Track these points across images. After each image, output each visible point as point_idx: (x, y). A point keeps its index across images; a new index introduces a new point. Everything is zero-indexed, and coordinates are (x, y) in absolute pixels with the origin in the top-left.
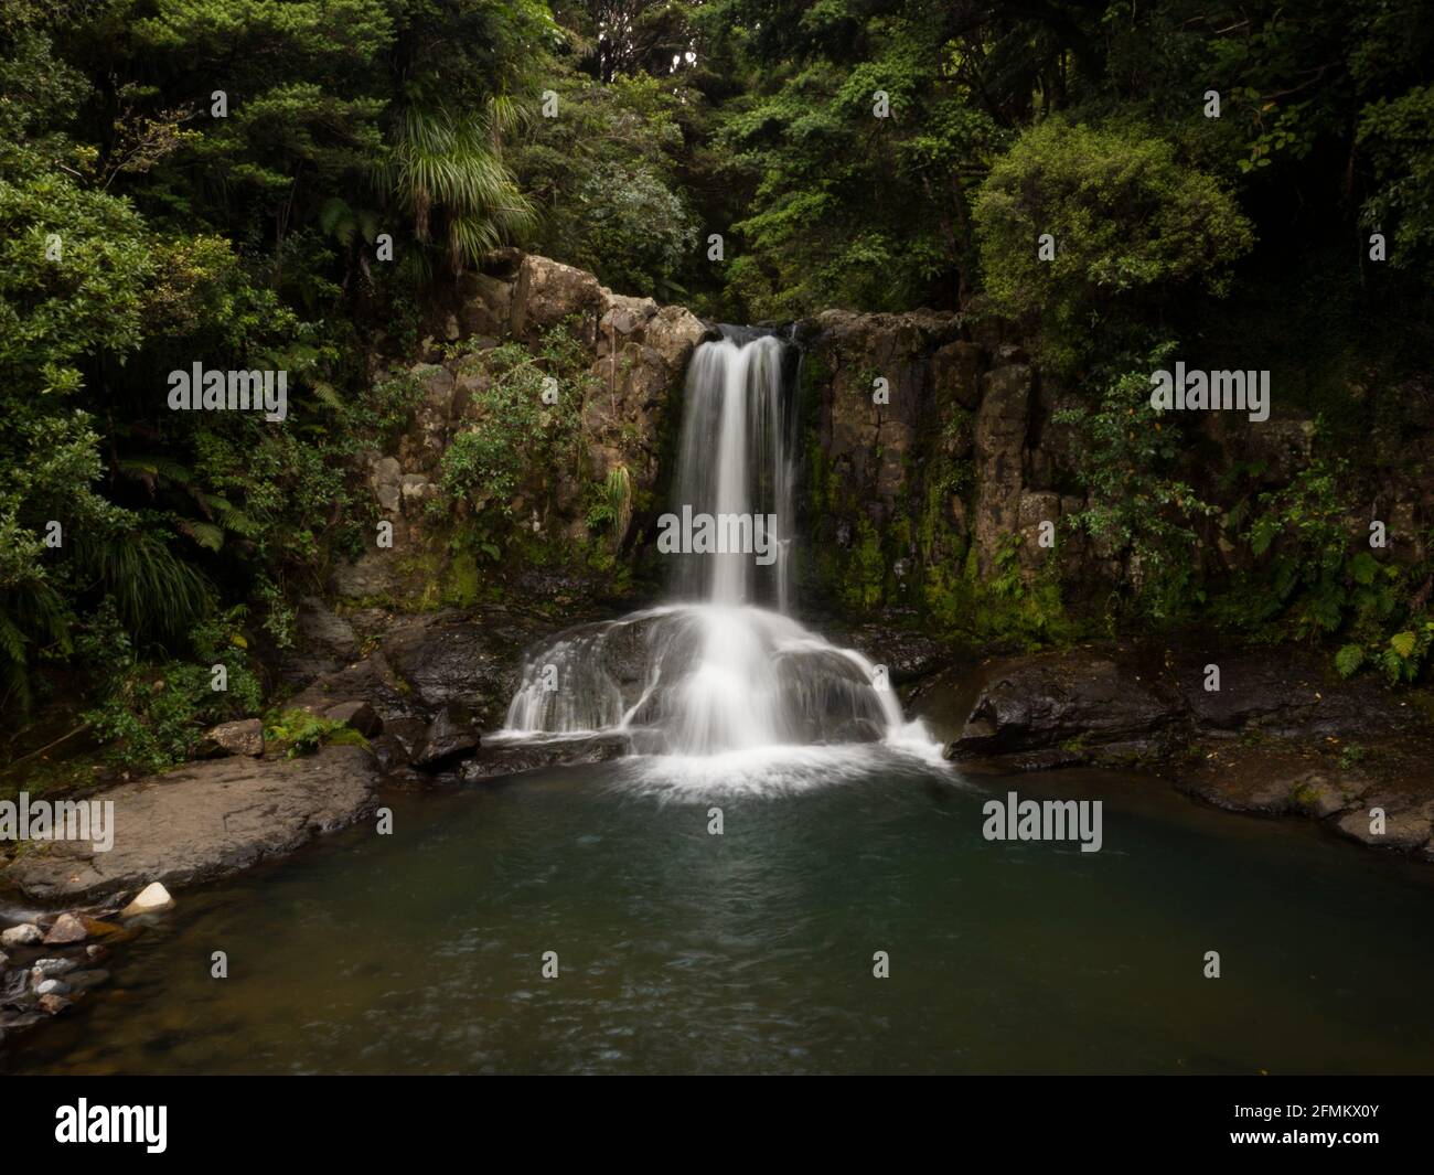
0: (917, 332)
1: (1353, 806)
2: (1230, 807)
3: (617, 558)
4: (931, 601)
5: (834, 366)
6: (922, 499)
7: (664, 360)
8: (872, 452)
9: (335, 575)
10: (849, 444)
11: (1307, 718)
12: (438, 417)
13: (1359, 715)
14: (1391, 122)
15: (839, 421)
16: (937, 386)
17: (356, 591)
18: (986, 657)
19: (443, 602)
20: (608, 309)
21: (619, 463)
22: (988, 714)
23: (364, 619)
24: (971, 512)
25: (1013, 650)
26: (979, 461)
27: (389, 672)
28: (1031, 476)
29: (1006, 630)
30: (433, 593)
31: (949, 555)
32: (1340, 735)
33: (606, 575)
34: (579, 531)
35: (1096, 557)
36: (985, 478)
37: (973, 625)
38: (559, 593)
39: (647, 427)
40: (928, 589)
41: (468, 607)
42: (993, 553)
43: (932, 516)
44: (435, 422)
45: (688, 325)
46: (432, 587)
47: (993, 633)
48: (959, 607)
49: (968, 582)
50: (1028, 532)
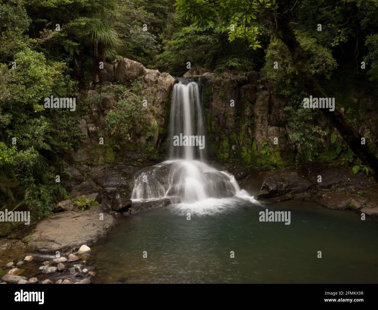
0: (236, 81)
1: (363, 206)
2: (333, 208)
3: (155, 148)
4: (243, 157)
5: (212, 91)
6: (239, 128)
7: (165, 89)
8: (224, 115)
9: (71, 155)
10: (217, 113)
11: (347, 185)
12: (96, 106)
13: (359, 183)
14: (374, 41)
15: (214, 106)
16: (242, 97)
17: (79, 160)
18: (260, 172)
19: (105, 162)
20: (146, 74)
21: (154, 120)
22: (266, 188)
23: (82, 168)
24: (253, 132)
25: (268, 170)
26: (255, 118)
27: (94, 184)
28: (270, 122)
29: (265, 164)
30: (102, 160)
31: (248, 144)
32: (355, 189)
33: (151, 153)
34: (143, 140)
35: (289, 144)
36: (258, 122)
37: (256, 163)
38: (139, 158)
39: (162, 109)
40: (242, 153)
41: (112, 163)
42: (261, 143)
43: (243, 133)
44: (95, 108)
45: (170, 79)
46: (101, 158)
47: (262, 165)
48: (251, 158)
49: (254, 151)
50: (271, 138)
